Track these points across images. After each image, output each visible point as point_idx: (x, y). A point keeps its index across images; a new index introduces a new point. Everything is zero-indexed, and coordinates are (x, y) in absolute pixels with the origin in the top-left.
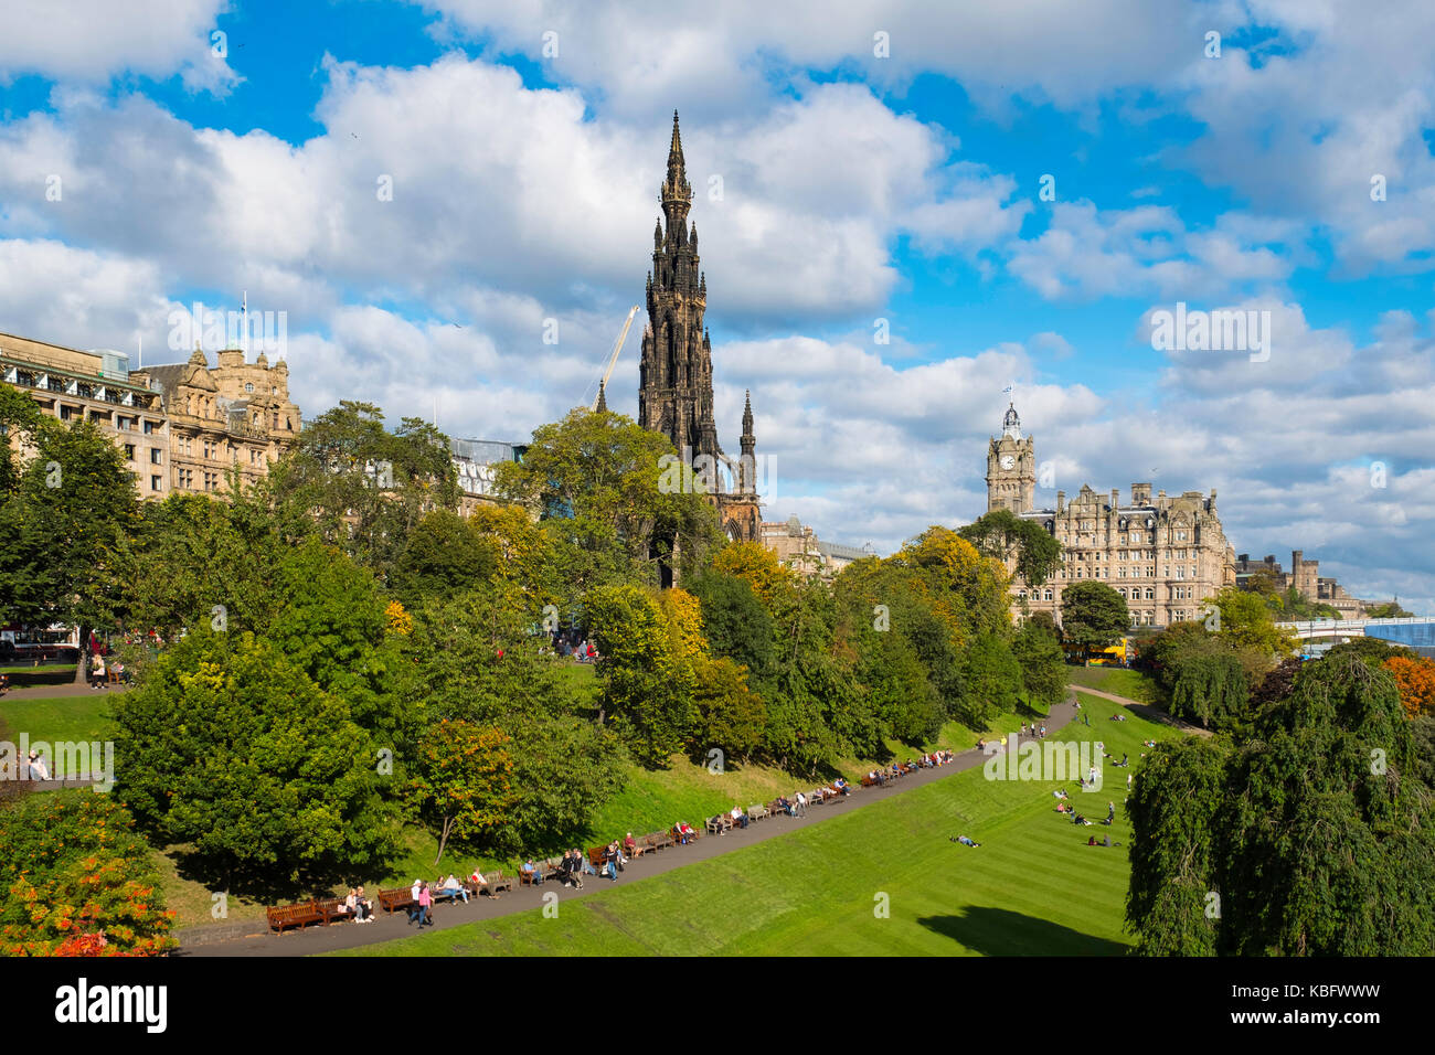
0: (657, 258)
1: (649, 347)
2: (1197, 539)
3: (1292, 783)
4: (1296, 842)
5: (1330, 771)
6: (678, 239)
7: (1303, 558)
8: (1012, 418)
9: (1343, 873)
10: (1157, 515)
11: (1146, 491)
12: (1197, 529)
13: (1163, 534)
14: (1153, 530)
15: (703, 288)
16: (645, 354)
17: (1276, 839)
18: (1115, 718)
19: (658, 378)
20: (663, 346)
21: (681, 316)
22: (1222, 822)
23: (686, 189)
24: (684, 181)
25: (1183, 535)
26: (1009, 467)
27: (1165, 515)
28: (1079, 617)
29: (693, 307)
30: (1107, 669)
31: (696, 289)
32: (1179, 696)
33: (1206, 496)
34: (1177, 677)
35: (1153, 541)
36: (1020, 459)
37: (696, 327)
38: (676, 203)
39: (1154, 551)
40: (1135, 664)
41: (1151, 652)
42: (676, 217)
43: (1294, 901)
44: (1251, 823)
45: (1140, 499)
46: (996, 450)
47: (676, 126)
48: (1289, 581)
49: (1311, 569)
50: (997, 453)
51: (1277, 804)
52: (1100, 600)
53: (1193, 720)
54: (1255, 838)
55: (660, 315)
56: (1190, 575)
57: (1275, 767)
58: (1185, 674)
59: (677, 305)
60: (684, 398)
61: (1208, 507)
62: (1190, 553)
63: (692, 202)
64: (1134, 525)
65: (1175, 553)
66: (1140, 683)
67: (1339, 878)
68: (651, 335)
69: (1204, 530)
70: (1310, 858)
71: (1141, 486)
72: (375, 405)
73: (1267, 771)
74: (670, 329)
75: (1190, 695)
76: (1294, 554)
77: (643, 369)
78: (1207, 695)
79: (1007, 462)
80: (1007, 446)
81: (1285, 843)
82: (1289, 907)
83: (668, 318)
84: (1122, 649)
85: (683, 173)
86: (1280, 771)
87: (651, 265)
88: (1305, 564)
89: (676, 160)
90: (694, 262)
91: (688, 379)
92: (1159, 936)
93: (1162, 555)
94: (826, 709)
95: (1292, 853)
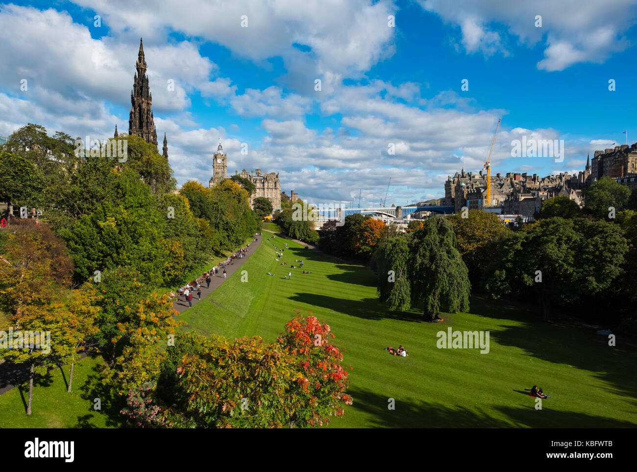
0: (135, 86)
1: (133, 115)
2: (275, 186)
3: (431, 250)
4: (436, 266)
5: (441, 246)
6: (143, 80)
7: (294, 193)
8: (220, 148)
9: (450, 273)
10: (264, 178)
11: (259, 171)
12: (275, 183)
13: (266, 184)
14: (263, 183)
15: (151, 98)
16: (131, 117)
17: (431, 266)
18: (273, 237)
19: (136, 126)
20: (137, 115)
21: (144, 106)
22: (410, 263)
23: (145, 64)
24: (144, 61)
25: (272, 185)
26: (220, 162)
27: (266, 179)
28: (258, 208)
29: (148, 103)
30: (266, 223)
31: (149, 98)
32: (291, 230)
33: (276, 174)
34: (290, 225)
35: (263, 186)
36: (223, 160)
37: (148, 110)
38: (142, 68)
39: (264, 189)
40: (274, 222)
41: (279, 218)
42: (142, 73)
43: (438, 282)
44: (420, 262)
45: (258, 175)
46: (216, 157)
47: (141, 43)
48: (290, 199)
49: (296, 196)
50: (216, 158)
51: (427, 256)
52: (265, 202)
53: (295, 237)
54: (423, 266)
55: (137, 105)
56: (274, 196)
57: (426, 246)
58: (293, 224)
59: (143, 102)
60: (146, 133)
61: (277, 177)
62: (274, 190)
63: (147, 69)
64: (258, 181)
65: (269, 190)
66: (276, 227)
67: (450, 275)
68: (133, 111)
69: (277, 183)
70: (441, 269)
71: (258, 170)
72: (42, 126)
73: (424, 248)
74: (140, 110)
75: (294, 230)
76: (292, 191)
77: (130, 122)
78: (299, 230)
79: (219, 161)
80: (219, 156)
81: (434, 267)
82: (437, 284)
83: (140, 106)
84: (270, 217)
85: (144, 59)
86: (428, 247)
87: (133, 88)
88: (295, 194)
89: (141, 55)
90: (148, 88)
91: (147, 127)
92: (395, 295)
93: (266, 190)
94: (228, 234)
95: (436, 269)
